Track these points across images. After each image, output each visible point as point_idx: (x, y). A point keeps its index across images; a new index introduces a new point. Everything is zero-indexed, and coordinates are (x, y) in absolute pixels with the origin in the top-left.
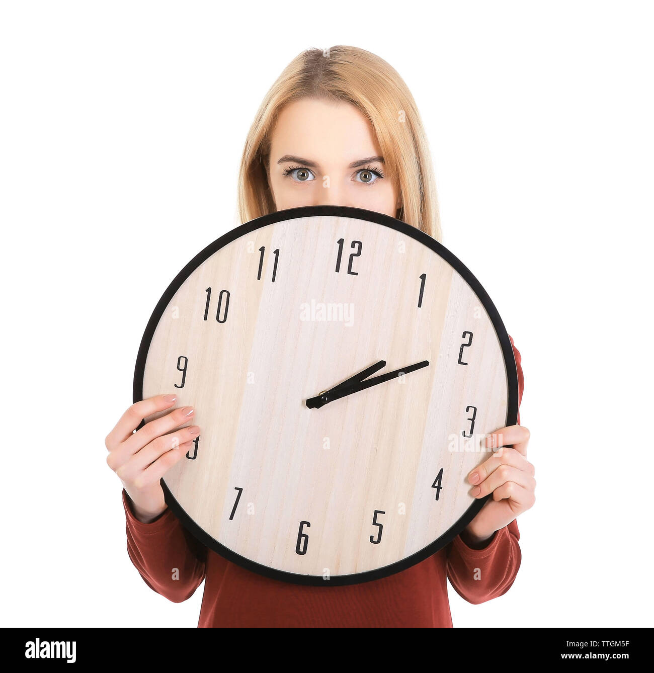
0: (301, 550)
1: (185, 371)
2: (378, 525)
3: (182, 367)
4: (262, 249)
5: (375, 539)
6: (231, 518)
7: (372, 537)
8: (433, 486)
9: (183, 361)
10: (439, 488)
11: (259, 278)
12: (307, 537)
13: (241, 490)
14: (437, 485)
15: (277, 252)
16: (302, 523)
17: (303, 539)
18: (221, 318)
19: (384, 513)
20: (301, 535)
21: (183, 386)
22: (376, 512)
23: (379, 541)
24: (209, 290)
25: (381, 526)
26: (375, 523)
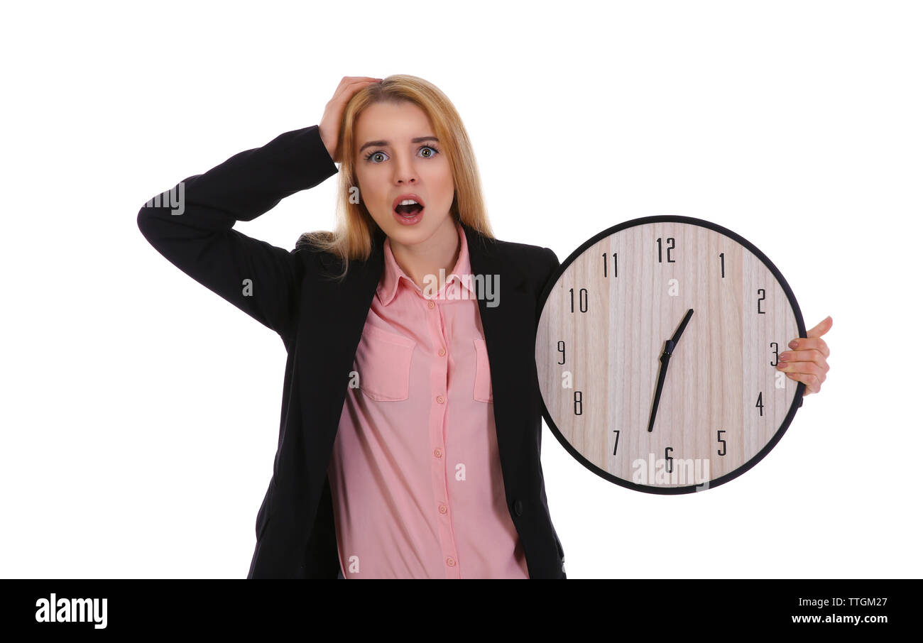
1: (564, 351)
2: (722, 441)
3: (561, 349)
4: (605, 255)
5: (722, 452)
6: (615, 454)
7: (719, 451)
8: (757, 406)
9: (561, 344)
10: (761, 406)
11: (606, 276)
13: (618, 432)
14: (760, 404)
15: (615, 255)
16: (667, 449)
18: (584, 309)
19: (725, 432)
21: (564, 363)
22: (719, 432)
23: (725, 453)
24: (572, 291)
25: (724, 442)
26: (719, 440)
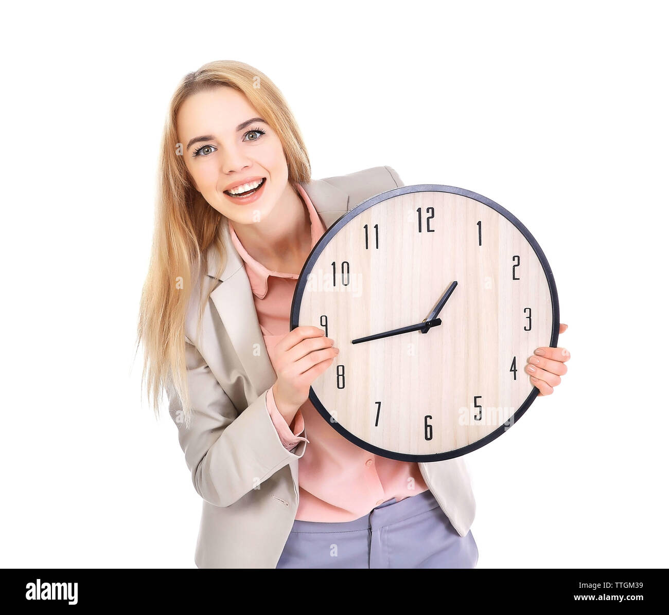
0: (429, 437)
1: (326, 326)
2: (478, 406)
3: (324, 323)
4: (366, 227)
6: (376, 425)
8: (511, 370)
9: (324, 318)
10: (515, 371)
11: (367, 248)
12: (431, 427)
13: (379, 403)
14: (514, 369)
15: (376, 227)
16: (426, 417)
17: (429, 428)
19: (481, 397)
20: (426, 426)
22: (475, 398)
24: (334, 264)
26: (476, 406)
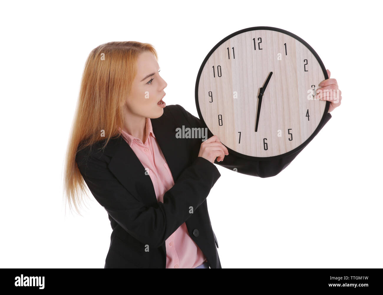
0: (266, 148)
1: (212, 96)
2: (290, 134)
3: (211, 95)
4: (228, 49)
5: (291, 139)
6: (239, 143)
7: (289, 139)
8: (306, 116)
9: (210, 93)
10: (308, 116)
11: (229, 59)
12: (267, 144)
13: (240, 133)
14: (308, 115)
15: (233, 48)
16: (264, 139)
17: (266, 145)
18: (220, 75)
19: (291, 129)
20: (264, 143)
21: (212, 102)
22: (289, 130)
23: (292, 140)
24: (213, 67)
25: (291, 134)
26: (289, 134)
